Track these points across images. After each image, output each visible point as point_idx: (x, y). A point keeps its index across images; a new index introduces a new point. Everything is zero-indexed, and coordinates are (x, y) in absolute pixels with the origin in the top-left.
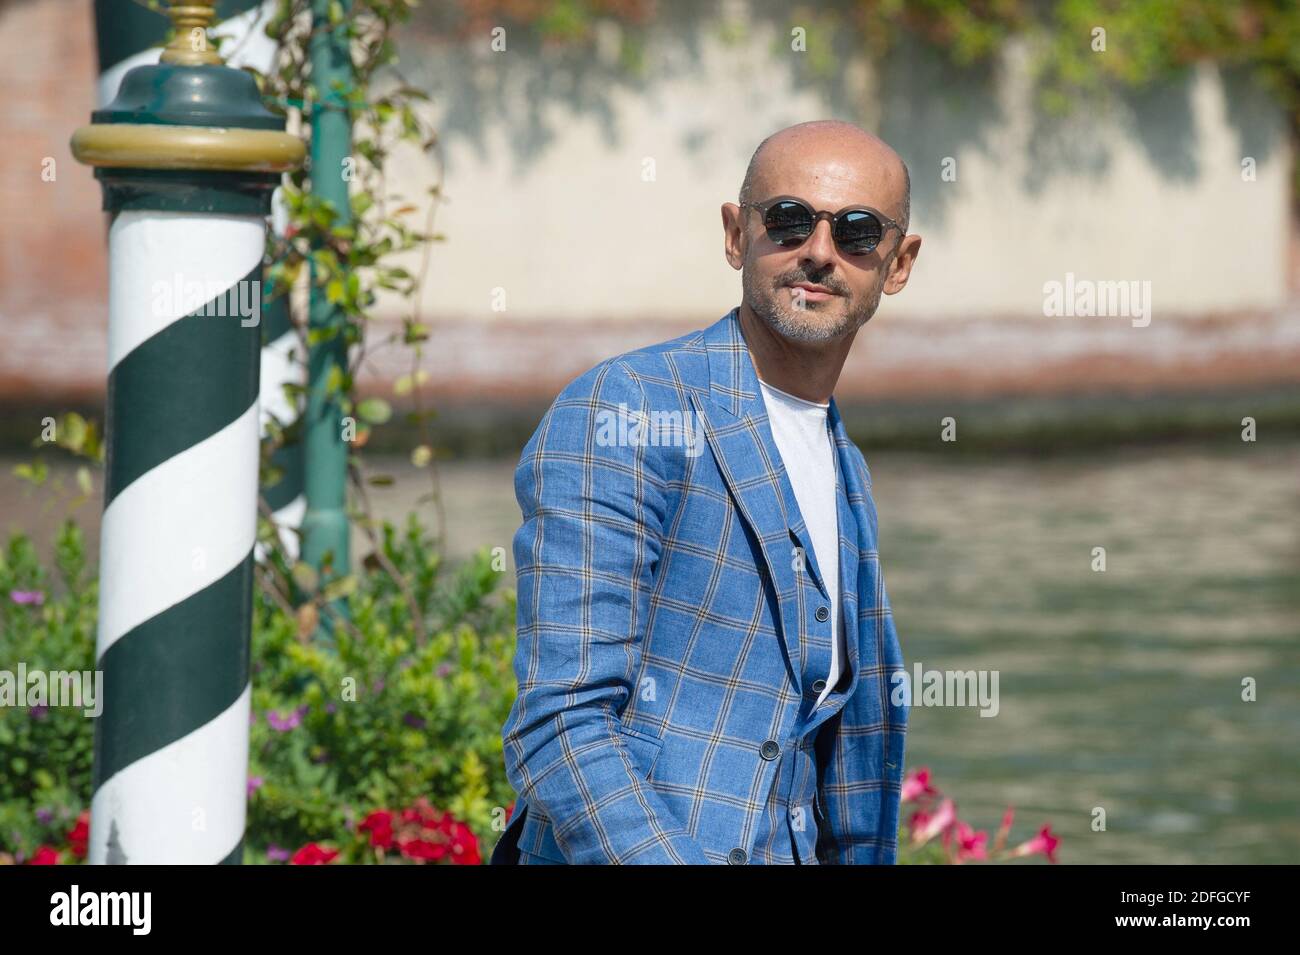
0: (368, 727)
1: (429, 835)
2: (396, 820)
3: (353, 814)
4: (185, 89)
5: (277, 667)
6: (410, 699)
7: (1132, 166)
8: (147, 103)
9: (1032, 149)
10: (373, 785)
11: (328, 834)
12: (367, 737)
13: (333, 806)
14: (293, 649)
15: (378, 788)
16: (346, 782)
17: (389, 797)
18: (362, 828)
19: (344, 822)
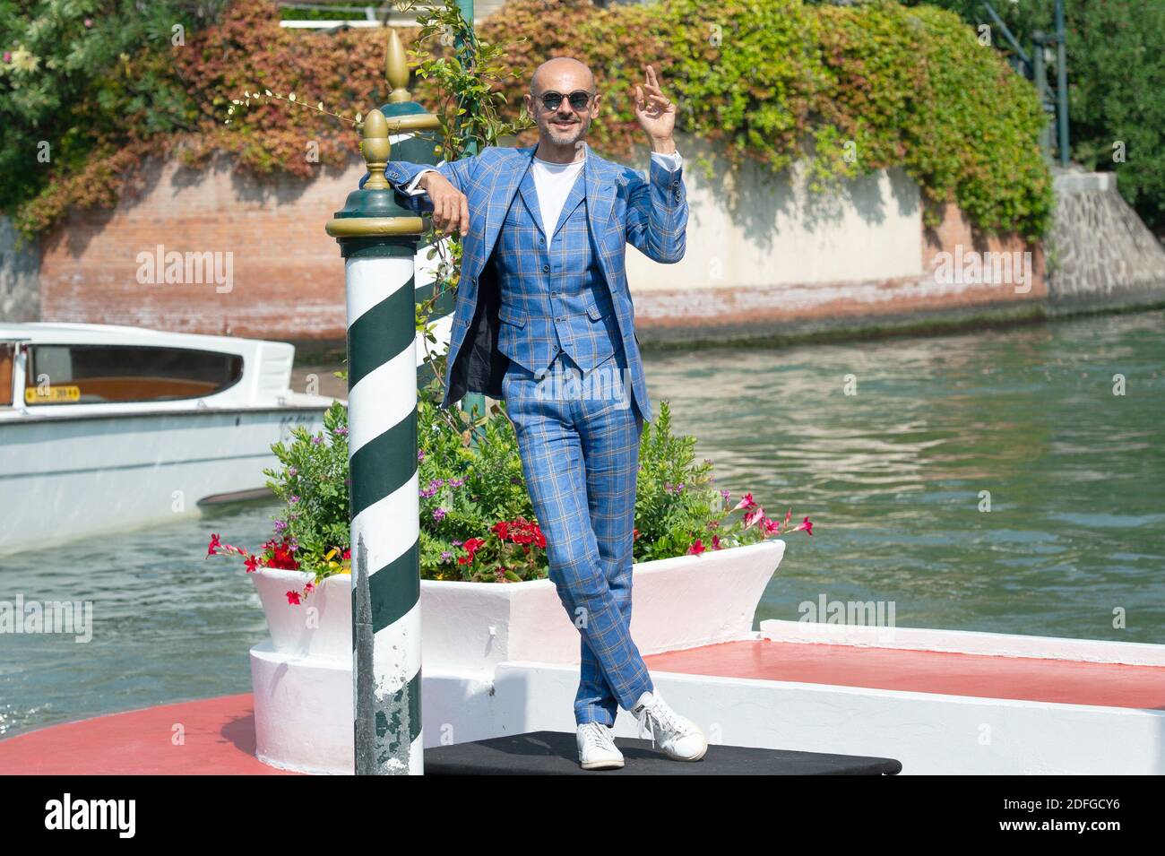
0: (495, 484)
1: (524, 532)
2: (510, 527)
3: (490, 524)
4: (374, 200)
5: (454, 459)
6: (513, 471)
7: (852, 215)
8: (358, 208)
9: (807, 210)
10: (498, 511)
11: (479, 534)
12: (495, 489)
13: (481, 520)
14: (459, 450)
15: (501, 512)
16: (487, 509)
17: (506, 515)
18: (494, 531)
19: (486, 527)
